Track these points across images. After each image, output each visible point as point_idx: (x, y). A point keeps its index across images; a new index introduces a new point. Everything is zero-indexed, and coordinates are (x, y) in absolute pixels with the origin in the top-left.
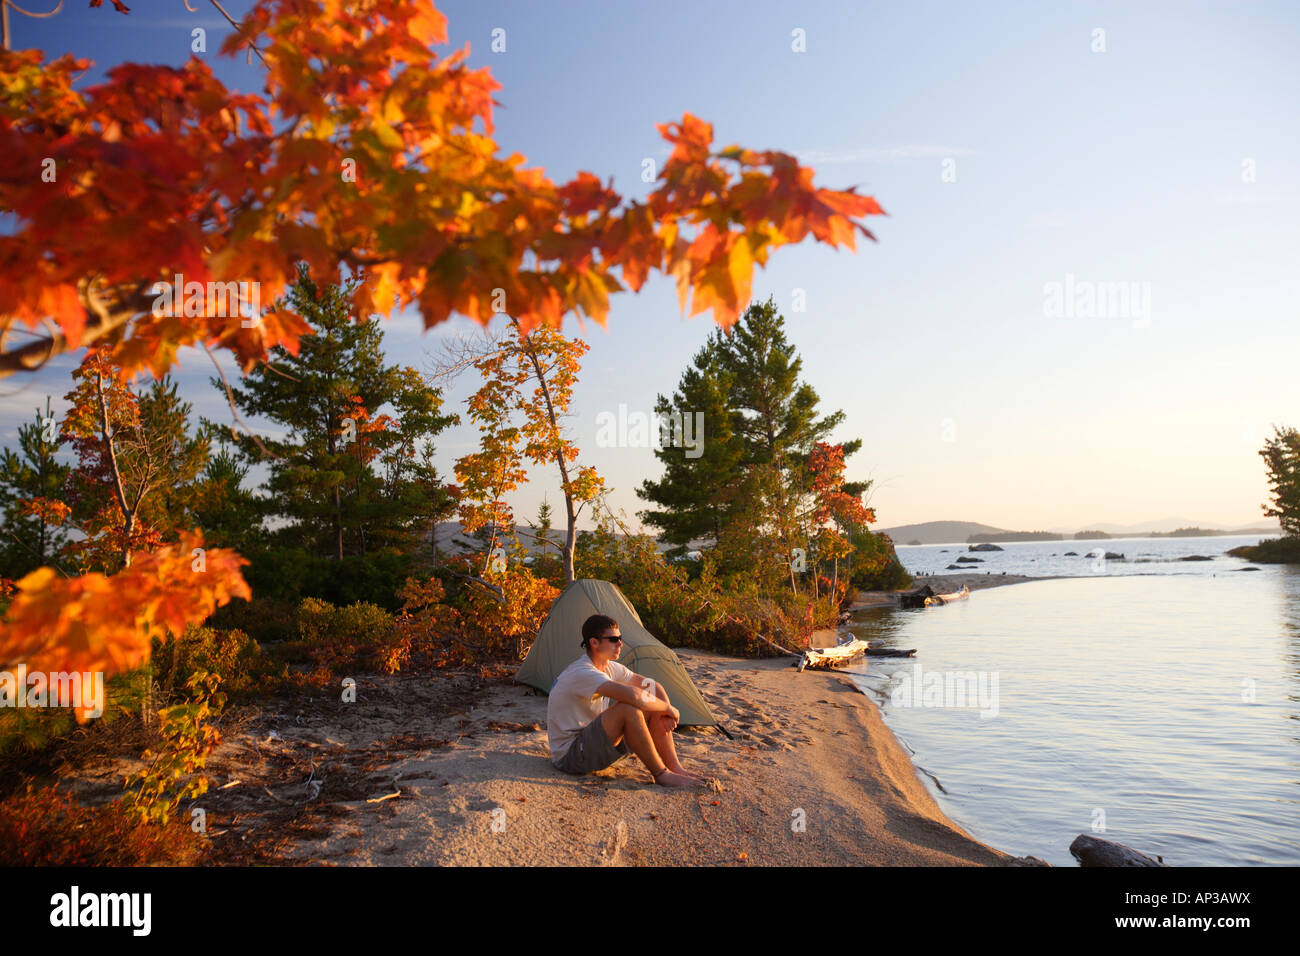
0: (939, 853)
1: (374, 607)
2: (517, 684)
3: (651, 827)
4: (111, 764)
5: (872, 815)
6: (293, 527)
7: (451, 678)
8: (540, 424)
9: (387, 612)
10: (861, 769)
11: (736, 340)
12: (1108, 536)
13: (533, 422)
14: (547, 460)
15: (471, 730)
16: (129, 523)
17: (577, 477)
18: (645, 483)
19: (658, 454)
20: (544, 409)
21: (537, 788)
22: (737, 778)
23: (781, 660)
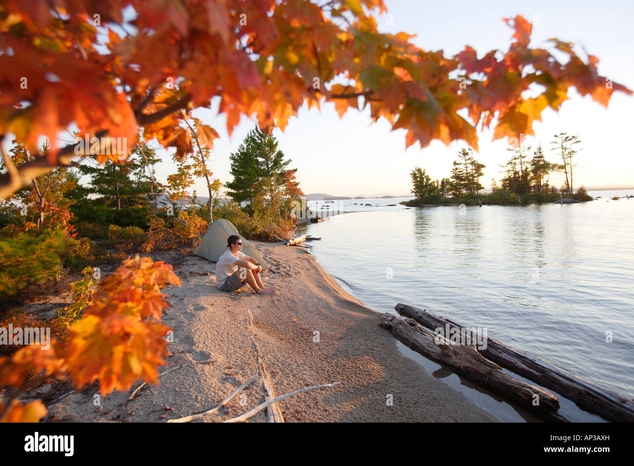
0: (357, 313)
1: (137, 228)
2: (195, 256)
3: (260, 311)
4: (46, 299)
5: (331, 301)
6: (101, 198)
7: (170, 254)
8: (199, 164)
9: (142, 229)
10: (321, 283)
11: (257, 134)
12: (364, 198)
13: (196, 163)
14: (201, 177)
15: (184, 275)
16: (41, 201)
17: (213, 183)
18: (227, 182)
19: (230, 173)
20: (200, 158)
21: (216, 298)
22: (283, 289)
23: (280, 243)
